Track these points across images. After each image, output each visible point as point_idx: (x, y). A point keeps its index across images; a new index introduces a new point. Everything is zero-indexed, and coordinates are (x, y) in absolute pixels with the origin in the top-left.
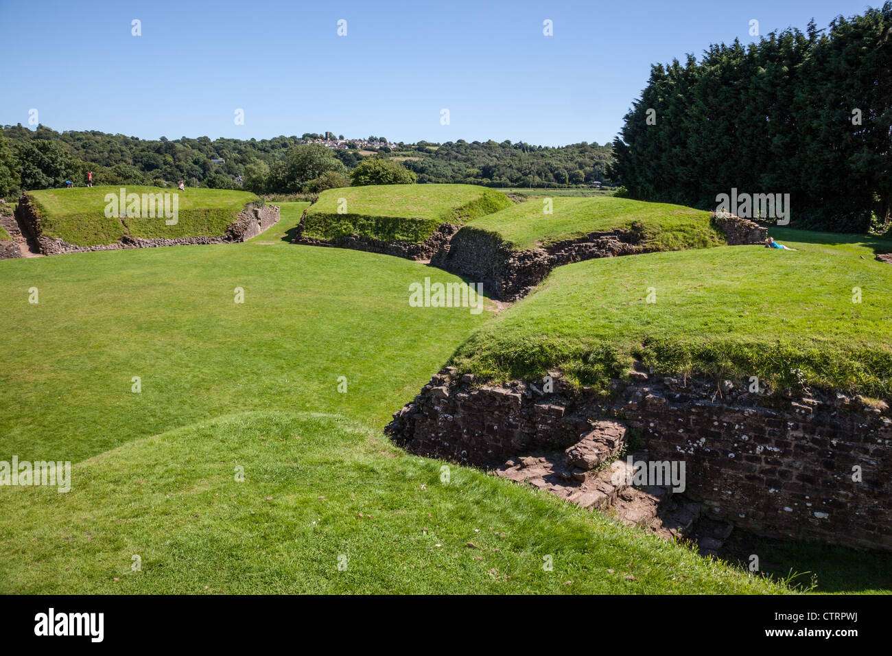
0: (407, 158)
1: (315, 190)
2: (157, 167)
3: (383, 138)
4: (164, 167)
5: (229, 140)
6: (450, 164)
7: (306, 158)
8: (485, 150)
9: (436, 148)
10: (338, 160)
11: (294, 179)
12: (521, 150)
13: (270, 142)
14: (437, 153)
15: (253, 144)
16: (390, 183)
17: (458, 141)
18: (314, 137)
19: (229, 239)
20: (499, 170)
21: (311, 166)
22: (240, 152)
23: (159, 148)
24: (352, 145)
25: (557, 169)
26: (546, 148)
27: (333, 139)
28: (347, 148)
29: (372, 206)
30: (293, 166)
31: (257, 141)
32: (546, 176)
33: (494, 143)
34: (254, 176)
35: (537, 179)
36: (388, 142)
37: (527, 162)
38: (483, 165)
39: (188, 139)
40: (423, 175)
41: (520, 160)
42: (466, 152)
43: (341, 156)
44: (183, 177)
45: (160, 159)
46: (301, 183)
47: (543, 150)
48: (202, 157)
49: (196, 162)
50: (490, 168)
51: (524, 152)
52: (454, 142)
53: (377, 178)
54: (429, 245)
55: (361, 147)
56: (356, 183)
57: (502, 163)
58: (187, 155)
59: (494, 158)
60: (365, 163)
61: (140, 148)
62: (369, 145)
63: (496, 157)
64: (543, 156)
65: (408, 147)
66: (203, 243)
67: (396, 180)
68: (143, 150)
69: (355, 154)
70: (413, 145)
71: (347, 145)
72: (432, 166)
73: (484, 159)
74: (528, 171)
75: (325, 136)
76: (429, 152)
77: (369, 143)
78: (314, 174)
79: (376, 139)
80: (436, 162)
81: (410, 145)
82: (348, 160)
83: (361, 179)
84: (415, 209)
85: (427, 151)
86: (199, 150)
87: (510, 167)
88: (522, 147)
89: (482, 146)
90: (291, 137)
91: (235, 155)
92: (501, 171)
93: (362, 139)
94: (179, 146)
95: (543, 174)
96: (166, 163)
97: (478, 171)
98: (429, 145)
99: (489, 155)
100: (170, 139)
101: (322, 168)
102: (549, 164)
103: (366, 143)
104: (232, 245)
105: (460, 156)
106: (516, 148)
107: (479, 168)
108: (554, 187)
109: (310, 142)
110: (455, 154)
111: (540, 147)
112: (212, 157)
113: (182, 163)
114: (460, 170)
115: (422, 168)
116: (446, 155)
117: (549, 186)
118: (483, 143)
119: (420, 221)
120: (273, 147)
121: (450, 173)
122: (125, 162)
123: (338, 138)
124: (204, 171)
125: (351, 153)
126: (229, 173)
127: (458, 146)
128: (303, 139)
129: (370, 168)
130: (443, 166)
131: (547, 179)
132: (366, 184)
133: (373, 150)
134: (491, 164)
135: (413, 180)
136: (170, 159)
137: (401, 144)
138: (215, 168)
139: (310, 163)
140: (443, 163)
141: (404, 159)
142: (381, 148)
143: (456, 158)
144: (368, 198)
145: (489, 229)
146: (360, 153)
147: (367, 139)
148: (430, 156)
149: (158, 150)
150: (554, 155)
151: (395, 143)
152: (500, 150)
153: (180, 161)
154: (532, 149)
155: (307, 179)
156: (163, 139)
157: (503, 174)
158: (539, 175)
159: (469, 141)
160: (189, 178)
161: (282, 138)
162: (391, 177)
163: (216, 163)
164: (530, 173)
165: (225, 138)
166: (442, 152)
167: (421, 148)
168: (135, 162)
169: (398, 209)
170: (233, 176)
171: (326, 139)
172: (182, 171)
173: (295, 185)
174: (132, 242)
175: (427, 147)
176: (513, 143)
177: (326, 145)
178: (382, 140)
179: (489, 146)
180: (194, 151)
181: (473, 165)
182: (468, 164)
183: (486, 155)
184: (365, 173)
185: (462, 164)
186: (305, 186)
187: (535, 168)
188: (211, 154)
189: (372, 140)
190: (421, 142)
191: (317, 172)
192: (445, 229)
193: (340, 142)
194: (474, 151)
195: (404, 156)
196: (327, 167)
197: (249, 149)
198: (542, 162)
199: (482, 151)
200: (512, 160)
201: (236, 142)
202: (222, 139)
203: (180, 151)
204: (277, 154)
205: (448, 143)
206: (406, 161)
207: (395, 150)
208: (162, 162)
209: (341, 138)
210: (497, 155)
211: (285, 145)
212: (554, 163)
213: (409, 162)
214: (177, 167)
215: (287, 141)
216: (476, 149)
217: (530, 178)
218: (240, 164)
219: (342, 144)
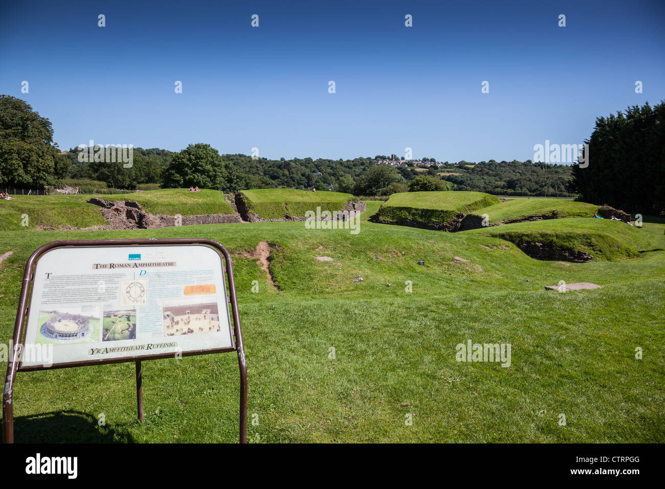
0: (451, 174)
1: (385, 194)
2: (278, 178)
3: (434, 159)
4: (283, 178)
5: (325, 160)
6: (483, 178)
7: (380, 174)
8: (511, 168)
9: (473, 166)
10: (400, 175)
11: (371, 187)
12: (540, 168)
13: (353, 161)
14: (473, 170)
15: (341, 162)
16: (433, 190)
17: (490, 161)
18: (383, 158)
20: (520, 183)
21: (382, 179)
22: (332, 168)
23: (280, 166)
24: (410, 164)
25: (568, 182)
26: (561, 166)
27: (397, 159)
28: (406, 166)
29: (420, 203)
30: (371, 179)
31: (344, 160)
32: (558, 188)
33: (518, 162)
34: (344, 185)
35: (551, 190)
36: (437, 161)
37: (543, 177)
38: (508, 179)
39: (298, 159)
40: (459, 185)
41: (538, 175)
42: (495, 169)
43: (402, 171)
44: (294, 184)
45: (280, 172)
46: (376, 190)
47: (558, 167)
48: (307, 171)
49: (303, 175)
50: (514, 181)
51: (542, 169)
52: (487, 161)
53: (425, 187)
54: (450, 225)
55: (417, 165)
56: (412, 190)
57: (524, 177)
58: (297, 170)
59: (518, 174)
60: (418, 178)
61: (268, 165)
62: (423, 164)
63: (519, 173)
64: (556, 172)
65: (452, 166)
67: (437, 189)
68: (270, 167)
69: (412, 170)
70: (456, 164)
71: (407, 164)
72: (469, 179)
73: (510, 175)
74: (544, 184)
75: (391, 157)
76: (467, 169)
77: (422, 162)
78: (384, 184)
79: (428, 160)
80: (472, 177)
81: (453, 164)
82: (407, 174)
83: (415, 188)
84: (444, 205)
85: (465, 168)
86: (306, 166)
87: (529, 180)
88: (541, 165)
89: (508, 165)
90: (367, 158)
91: (329, 170)
92: (522, 184)
93: (418, 160)
94: (293, 164)
95: (556, 186)
96: (284, 175)
97: (504, 183)
98: (467, 164)
99: (514, 171)
100: (287, 159)
101: (389, 181)
102: (561, 178)
103: (420, 162)
105: (491, 172)
106: (535, 166)
107: (505, 181)
108: (565, 196)
109: (380, 162)
110: (487, 170)
111: (556, 165)
112: (314, 172)
113: (294, 175)
114: (490, 183)
115: (461, 181)
116: (480, 171)
117: (561, 196)
118: (510, 162)
119: (445, 212)
120: (355, 165)
121: (482, 185)
122: (259, 174)
123: (400, 159)
124: (308, 181)
125: (409, 169)
126: (325, 182)
127: (490, 165)
128: (375, 159)
129: (421, 181)
130: (478, 180)
131: (559, 190)
132: (418, 190)
133: (425, 167)
134: (514, 179)
135: (448, 189)
136: (286, 172)
137: (446, 164)
138: (315, 179)
139: (382, 177)
140: (478, 177)
142: (431, 166)
143: (487, 174)
144: (418, 198)
146: (416, 169)
147: (421, 159)
148: (468, 172)
149: (280, 167)
150: (566, 171)
151: (442, 163)
152: (523, 167)
153: (293, 173)
154: (548, 167)
155: (380, 188)
156: (282, 159)
157: (524, 186)
158: (553, 186)
160: (299, 185)
161: (361, 159)
162: (434, 187)
163: (317, 175)
164: (545, 185)
165: (323, 159)
166: (477, 169)
167: (461, 166)
168: (265, 174)
169: (434, 205)
170: (327, 185)
171: (392, 160)
172: (294, 181)
173: (372, 191)
174: (290, 218)
175: (466, 166)
176: (533, 162)
177: (392, 164)
178: (432, 160)
179: (514, 164)
180: (302, 167)
181: (501, 179)
182: (497, 178)
183: (512, 172)
184: (418, 184)
185: (492, 179)
186: (379, 192)
187: (549, 182)
188: (313, 169)
189: (425, 160)
190: (462, 162)
191: (387, 183)
192: (459, 216)
193: (402, 161)
194: (501, 168)
195: (448, 172)
196: (393, 180)
197: (338, 166)
198: (555, 177)
199: (508, 169)
200: (531, 175)
201: (329, 161)
202: (320, 159)
203: (293, 168)
204: (358, 170)
205: (482, 162)
206: (449, 176)
207: (441, 167)
208: (282, 174)
209: (403, 159)
210: (521, 171)
211: (363, 164)
212: (566, 177)
213: (452, 176)
214: (291, 178)
215: (364, 161)
216: (504, 167)
217: (545, 189)
218: (332, 177)
219: (403, 163)
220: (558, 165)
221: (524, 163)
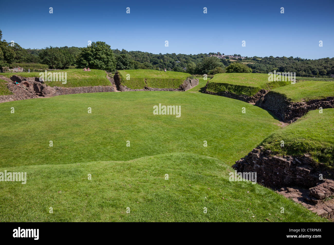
0: (249, 63)
1: (212, 74)
2: (157, 63)
4: (160, 63)
5: (182, 55)
6: (266, 66)
7: (210, 62)
8: (281, 60)
9: (261, 59)
10: (222, 63)
11: (205, 69)
12: (297, 61)
13: (197, 55)
14: (261, 61)
15: (191, 56)
16: (241, 72)
17: (270, 57)
18: (213, 54)
19: (180, 90)
20: (287, 69)
21: (211, 65)
22: (186, 59)
23: (159, 57)
24: (227, 57)
25: (313, 69)
26: (309, 60)
27: (220, 55)
29: (234, 81)
30: (205, 64)
31: (192, 55)
32: (308, 72)
33: (285, 58)
34: (190, 68)
35: (304, 73)
36: (241, 56)
37: (300, 66)
38: (280, 66)
39: (168, 54)
40: (255, 69)
41: (297, 65)
42: (273, 61)
43: (223, 61)
44: (166, 67)
45: (159, 60)
46: (207, 71)
47: (308, 61)
48: (173, 60)
49: (170, 62)
50: (283, 68)
51: (299, 61)
53: (236, 70)
54: (255, 97)
55: (231, 58)
56: (228, 72)
57: (289, 66)
58: (168, 60)
59: (285, 64)
60: (232, 64)
61: (153, 57)
62: (234, 57)
63: (286, 63)
64: (307, 63)
65: (249, 59)
66: (171, 91)
67: (244, 71)
68: (153, 58)
69: (228, 61)
70: (251, 58)
71: (225, 57)
72: (258, 66)
73: (281, 64)
74: (300, 69)
76: (258, 61)
77: (234, 56)
78: (212, 68)
79: (237, 55)
80: (260, 65)
81: (250, 58)
82: (225, 63)
83: (230, 70)
84: (251, 83)
85: (257, 60)
86: (172, 58)
87: (292, 67)
88: (298, 59)
90: (205, 54)
91: (184, 60)
92: (288, 69)
93: (231, 55)
94: (165, 56)
95: (307, 71)
96: (160, 62)
97: (278, 69)
98: (258, 58)
99: (283, 62)
100: (163, 54)
101: (215, 66)
102: (310, 67)
103: (233, 56)
104: (181, 92)
105: (270, 62)
106: (295, 60)
107: (278, 68)
108: (312, 77)
109: (211, 56)
110: (268, 62)
111: (306, 59)
112: (176, 60)
113: (166, 62)
114: (270, 68)
115: (254, 67)
116: (265, 62)
117: (309, 76)
118: (281, 57)
119: (252, 88)
120: (198, 57)
121: (265, 69)
122: (148, 61)
123: (222, 55)
124: (173, 65)
125: (227, 60)
126: (182, 66)
127: (270, 59)
128: (209, 54)
129: (234, 66)
130: (263, 66)
131: (308, 73)
132: (232, 72)
133: (235, 59)
134: (283, 66)
135: (251, 71)
136: (162, 61)
137: (246, 57)
138: (177, 65)
139: (211, 64)
140: (263, 65)
141: (247, 63)
142: (238, 59)
143: (268, 63)
144: (232, 77)
145: (281, 92)
146: (230, 60)
147: (233, 55)
148: (258, 62)
149: (158, 58)
150: (312, 63)
151: (244, 57)
152: (288, 60)
153: (165, 61)
154: (302, 60)
155: (209, 69)
156: (160, 54)
157: (289, 70)
158: (305, 71)
160: (168, 67)
161: (201, 54)
162: (242, 70)
163: (178, 62)
164: (301, 70)
166: (263, 61)
167: (255, 59)
168: (151, 62)
169: (244, 82)
170: (183, 67)
171: (218, 55)
172: (166, 65)
173: (205, 72)
174: (148, 89)
175: (257, 59)
176: (294, 58)
177: (218, 57)
178: (239, 56)
179: (283, 59)
180: (170, 58)
181: (276, 66)
182: (274, 66)
183: (282, 62)
184: (232, 68)
185: (271, 66)
186: (209, 72)
187: (303, 68)
188: (176, 59)
189: (235, 55)
190: (255, 57)
191: (213, 67)
192: (262, 91)
194: (277, 61)
195: (247, 62)
196: (217, 65)
197: (189, 58)
198: (307, 66)
199: (280, 61)
200: (293, 65)
201: (185, 55)
202: (180, 54)
203: (165, 58)
204: (199, 60)
205: (266, 57)
206: (248, 64)
207: (244, 59)
208: (159, 62)
209: (223, 54)
210: (287, 63)
211: (202, 57)
212: (312, 66)
213: (249, 64)
214: (164, 64)
215: (203, 55)
216: (277, 60)
217: (300, 72)
218: (186, 63)
219: (223, 57)
221: (289, 58)
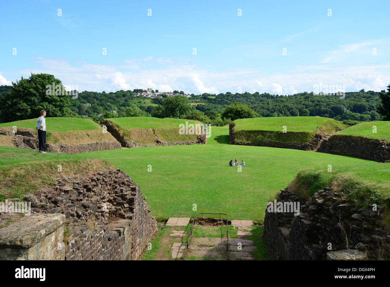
0: (198, 104)
3: (182, 91)
5: (90, 92)
6: (224, 107)
8: (244, 98)
9: (214, 97)
12: (266, 98)
13: (115, 93)
14: (214, 100)
15: (104, 94)
17: (227, 93)
18: (141, 91)
22: (98, 99)
24: (164, 96)
25: (292, 109)
26: (282, 96)
27: (152, 92)
28: (162, 97)
31: (107, 93)
33: (249, 94)
36: (185, 94)
37: (272, 105)
42: (232, 99)
43: (159, 102)
48: (78, 102)
49: (74, 105)
51: (268, 99)
52: (225, 93)
55: (170, 96)
63: (251, 102)
64: (280, 101)
65: (197, 97)
70: (200, 95)
75: (147, 90)
76: (210, 99)
77: (174, 94)
79: (178, 92)
80: (215, 106)
81: (198, 95)
85: (208, 99)
88: (267, 96)
89: (242, 96)
90: (128, 91)
93: (169, 92)
99: (246, 101)
102: (286, 106)
103: (172, 94)
105: (229, 102)
106: (262, 97)
109: (138, 94)
110: (226, 100)
112: (84, 102)
116: (221, 101)
118: (242, 94)
120: (117, 97)
123: (155, 92)
124: (80, 110)
126: (94, 112)
127: (227, 96)
128: (134, 92)
137: (192, 95)
138: (85, 109)
140: (220, 106)
141: (196, 104)
143: (227, 103)
147: (172, 91)
148: (211, 102)
151: (189, 95)
152: (253, 98)
154: (272, 97)
159: (233, 93)
161: (122, 91)
163: (86, 106)
165: (88, 91)
166: (218, 99)
167: (205, 97)
170: (97, 113)
175: (209, 97)
176: (260, 93)
177: (149, 96)
178: (182, 93)
179: (246, 95)
188: (82, 100)
189: (175, 92)
190: (205, 94)
193: (157, 94)
194: (237, 99)
195: (196, 102)
197: (103, 98)
198: (282, 105)
199: (242, 99)
200: (263, 104)
201: (94, 93)
202: (86, 92)
204: (121, 101)
205: (221, 94)
207: (190, 99)
209: (157, 91)
210: (252, 101)
211: (124, 95)
212: (290, 105)
213: (200, 106)
215: (125, 93)
216: (238, 97)
218: (100, 107)
219: (158, 95)
220: (279, 96)
221: (254, 94)
